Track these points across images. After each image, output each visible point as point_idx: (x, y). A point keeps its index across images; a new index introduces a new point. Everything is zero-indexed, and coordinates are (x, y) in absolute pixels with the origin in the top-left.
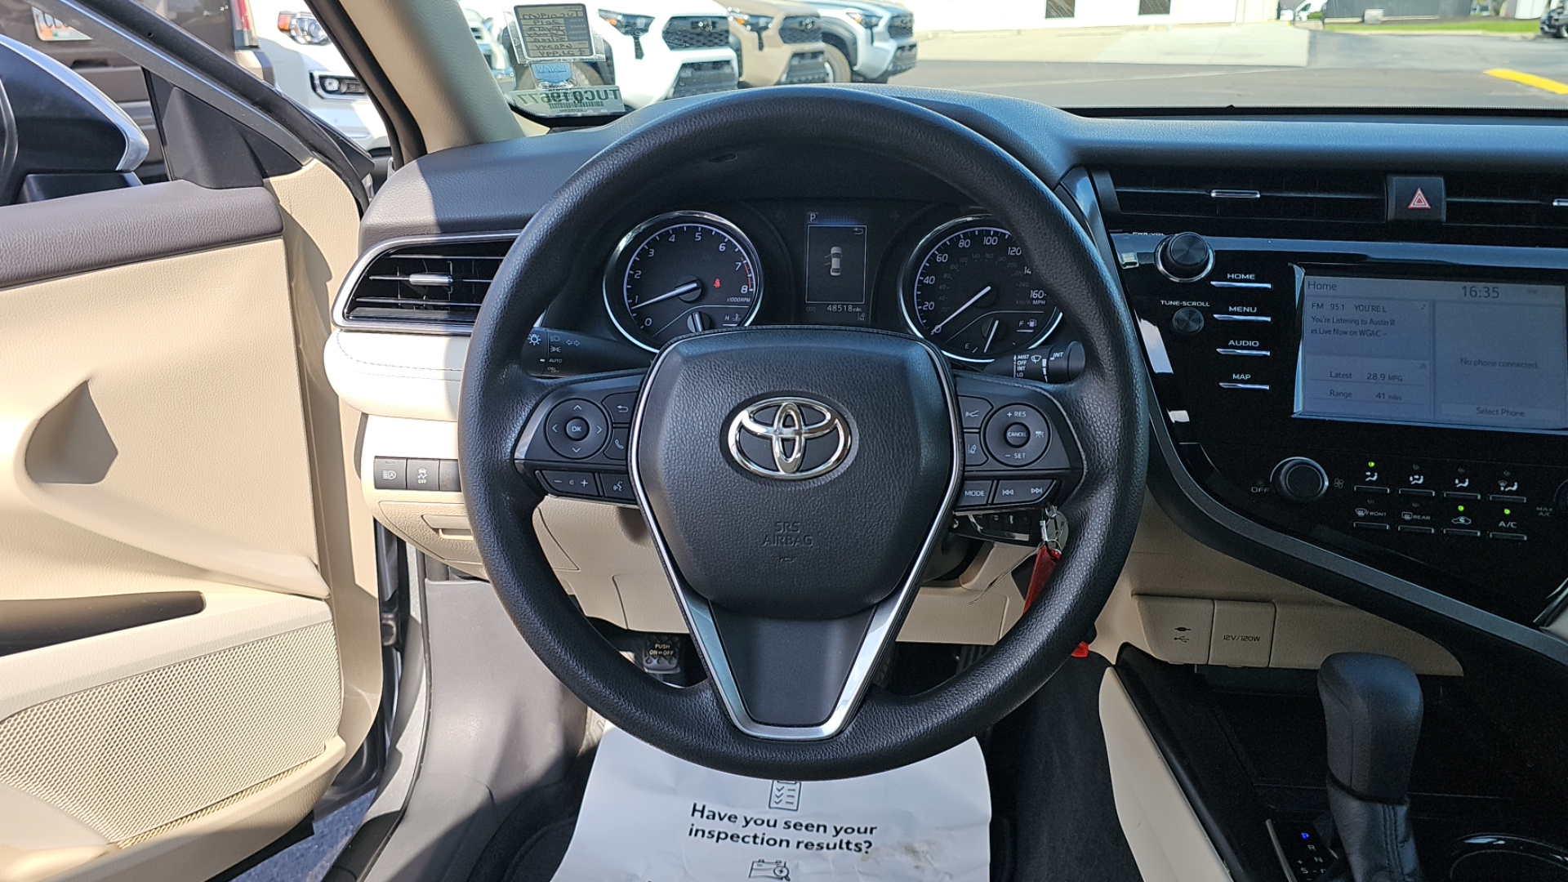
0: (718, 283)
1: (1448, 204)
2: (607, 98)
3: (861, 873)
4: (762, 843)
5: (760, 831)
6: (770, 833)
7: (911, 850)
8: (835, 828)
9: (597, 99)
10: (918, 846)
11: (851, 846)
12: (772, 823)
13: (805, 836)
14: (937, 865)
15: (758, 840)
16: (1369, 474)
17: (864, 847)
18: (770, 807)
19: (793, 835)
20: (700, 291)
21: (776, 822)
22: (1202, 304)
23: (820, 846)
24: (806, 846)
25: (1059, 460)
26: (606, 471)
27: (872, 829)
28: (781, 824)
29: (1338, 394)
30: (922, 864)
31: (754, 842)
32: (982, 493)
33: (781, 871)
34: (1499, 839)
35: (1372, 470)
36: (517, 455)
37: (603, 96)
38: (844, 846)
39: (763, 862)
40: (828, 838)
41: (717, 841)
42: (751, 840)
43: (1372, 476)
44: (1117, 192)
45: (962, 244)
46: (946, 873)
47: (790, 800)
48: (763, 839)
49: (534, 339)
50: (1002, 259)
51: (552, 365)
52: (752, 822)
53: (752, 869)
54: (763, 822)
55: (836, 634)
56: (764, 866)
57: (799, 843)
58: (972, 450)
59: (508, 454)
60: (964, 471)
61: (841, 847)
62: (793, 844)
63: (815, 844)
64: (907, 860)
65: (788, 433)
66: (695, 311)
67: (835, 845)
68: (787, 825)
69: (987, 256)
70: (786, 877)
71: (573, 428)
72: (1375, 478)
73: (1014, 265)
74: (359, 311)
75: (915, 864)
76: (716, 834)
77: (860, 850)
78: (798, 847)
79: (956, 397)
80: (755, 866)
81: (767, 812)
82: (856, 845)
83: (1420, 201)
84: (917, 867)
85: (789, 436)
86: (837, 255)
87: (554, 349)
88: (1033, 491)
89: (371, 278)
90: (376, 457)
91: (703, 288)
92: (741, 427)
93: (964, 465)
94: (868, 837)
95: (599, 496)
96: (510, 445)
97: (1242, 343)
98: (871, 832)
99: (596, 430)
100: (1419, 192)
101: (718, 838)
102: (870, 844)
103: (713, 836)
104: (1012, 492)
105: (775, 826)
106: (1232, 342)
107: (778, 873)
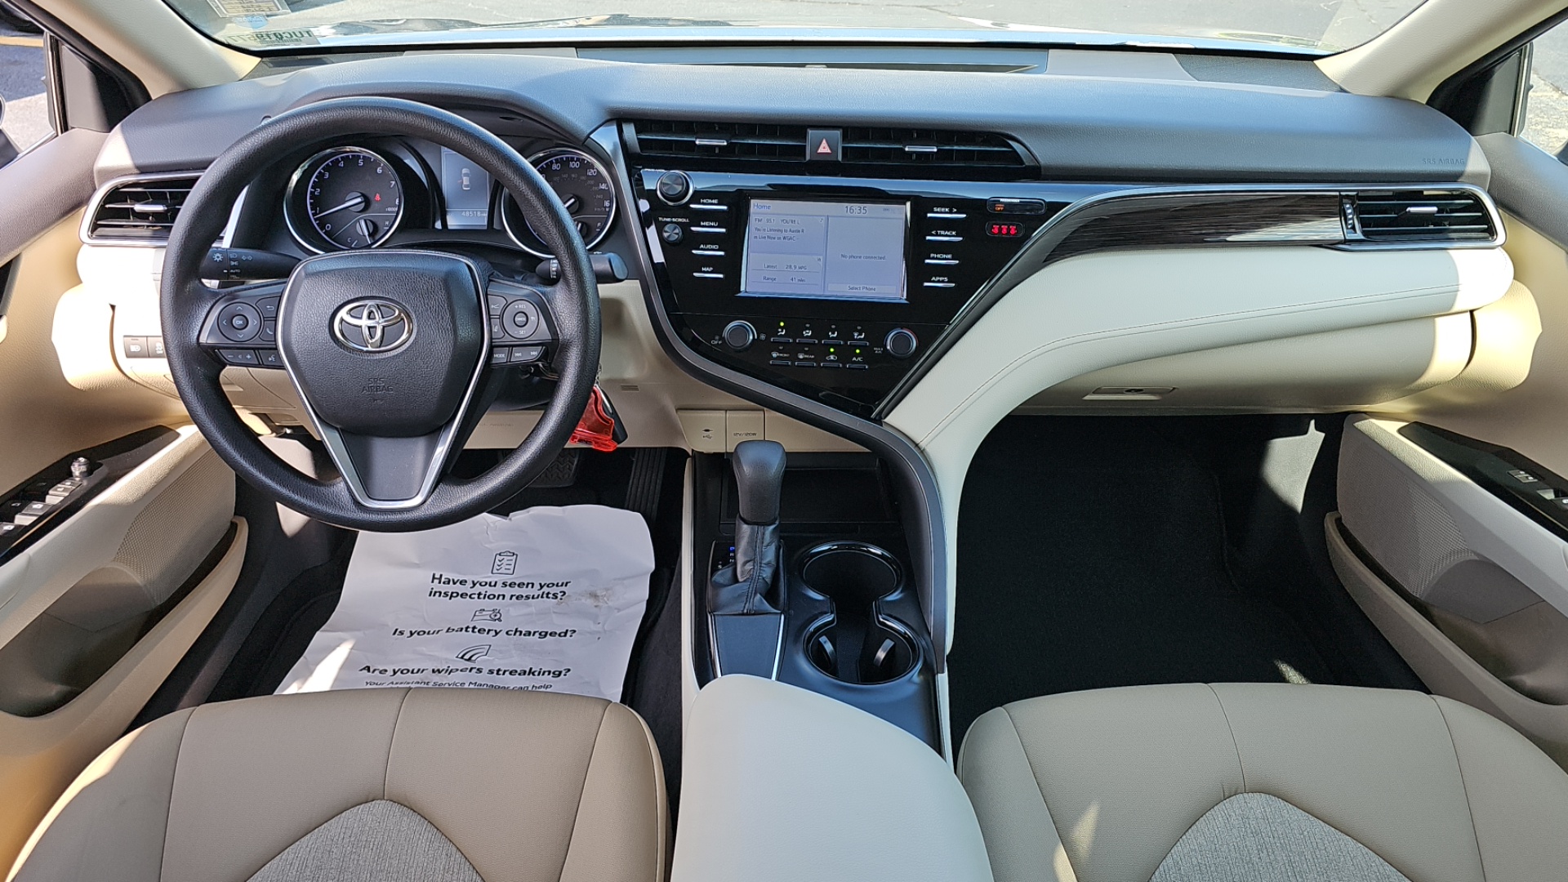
0: (378, 197)
1: (843, 148)
2: (303, 36)
3: (554, 612)
4: (484, 598)
5: (483, 590)
6: (490, 590)
7: (594, 596)
8: (540, 584)
9: (295, 37)
10: (599, 593)
11: (550, 596)
12: (493, 584)
13: (517, 591)
14: (610, 604)
15: (482, 596)
16: (780, 330)
17: (559, 596)
18: (492, 573)
19: (508, 591)
20: (363, 204)
21: (496, 583)
22: (684, 220)
23: (528, 597)
24: (517, 598)
25: (544, 333)
26: (262, 349)
27: (567, 583)
28: (499, 584)
29: (768, 279)
30: (600, 604)
31: (479, 598)
32: (503, 355)
33: (495, 616)
34: (834, 546)
35: (782, 328)
36: (201, 341)
37: (300, 35)
38: (545, 596)
39: (484, 610)
40: (535, 591)
41: (450, 599)
42: (476, 596)
43: (782, 331)
44: (638, 139)
45: (555, 167)
46: (616, 609)
47: (508, 567)
48: (485, 595)
49: (218, 257)
50: (583, 178)
51: (232, 274)
52: (478, 584)
53: (475, 615)
54: (486, 583)
55: (420, 444)
56: (484, 613)
57: (512, 596)
58: (495, 329)
59: (195, 337)
60: (491, 342)
61: (542, 597)
62: (508, 597)
63: (524, 595)
64: (590, 602)
65: (371, 323)
66: (361, 218)
67: (539, 595)
68: (505, 584)
69: (573, 176)
70: (499, 620)
71: (237, 322)
72: (783, 333)
73: (592, 182)
74: (100, 231)
75: (595, 604)
76: (450, 594)
77: (556, 597)
78: (511, 599)
79: (486, 295)
80: (477, 614)
81: (490, 577)
82: (554, 595)
83: (824, 148)
84: (596, 606)
85: (372, 325)
86: (466, 175)
87: (233, 263)
88: (532, 353)
89: (107, 206)
90: (125, 336)
91: (367, 202)
92: (342, 320)
93: (491, 338)
94: (563, 588)
95: (260, 364)
96: (196, 333)
97: (708, 246)
98: (566, 585)
99: (254, 322)
100: (824, 141)
101: (451, 596)
102: (565, 593)
103: (447, 595)
104: (520, 354)
105: (495, 586)
106: (702, 246)
107: (492, 616)
